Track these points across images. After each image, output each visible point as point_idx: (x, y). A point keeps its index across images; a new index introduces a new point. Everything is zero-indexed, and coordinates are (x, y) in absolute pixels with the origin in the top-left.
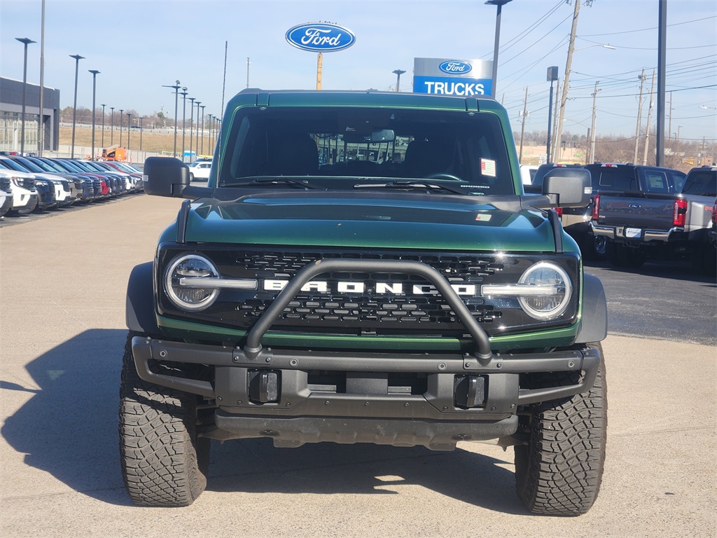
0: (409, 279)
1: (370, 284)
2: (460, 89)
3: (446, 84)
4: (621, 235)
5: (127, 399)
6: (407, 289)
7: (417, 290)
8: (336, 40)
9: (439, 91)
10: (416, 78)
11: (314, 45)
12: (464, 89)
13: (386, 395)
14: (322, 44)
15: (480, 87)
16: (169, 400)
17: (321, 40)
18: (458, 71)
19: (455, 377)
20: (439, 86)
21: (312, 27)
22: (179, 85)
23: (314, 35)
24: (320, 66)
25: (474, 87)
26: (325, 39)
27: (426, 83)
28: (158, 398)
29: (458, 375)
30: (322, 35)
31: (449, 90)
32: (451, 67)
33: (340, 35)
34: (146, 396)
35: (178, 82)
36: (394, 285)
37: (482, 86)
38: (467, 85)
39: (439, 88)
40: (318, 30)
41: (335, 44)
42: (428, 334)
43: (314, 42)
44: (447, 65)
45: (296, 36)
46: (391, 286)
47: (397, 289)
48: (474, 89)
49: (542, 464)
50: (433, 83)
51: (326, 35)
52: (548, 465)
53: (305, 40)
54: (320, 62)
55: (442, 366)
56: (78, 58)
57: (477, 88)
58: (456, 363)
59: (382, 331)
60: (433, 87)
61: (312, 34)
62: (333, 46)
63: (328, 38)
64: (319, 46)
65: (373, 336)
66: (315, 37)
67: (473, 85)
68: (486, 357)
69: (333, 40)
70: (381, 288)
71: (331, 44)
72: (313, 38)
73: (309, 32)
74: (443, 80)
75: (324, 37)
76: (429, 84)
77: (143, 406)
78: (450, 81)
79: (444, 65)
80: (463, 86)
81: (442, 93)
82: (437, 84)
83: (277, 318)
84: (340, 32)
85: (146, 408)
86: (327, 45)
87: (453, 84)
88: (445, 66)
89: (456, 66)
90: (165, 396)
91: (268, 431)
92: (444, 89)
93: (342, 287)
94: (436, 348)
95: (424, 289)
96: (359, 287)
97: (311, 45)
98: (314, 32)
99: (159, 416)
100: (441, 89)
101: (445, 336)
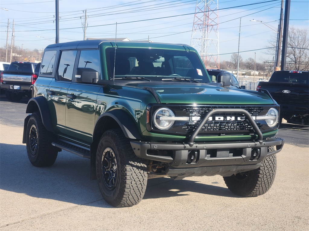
0: (236, 115)
1: (225, 117)
4: (11, 88)
5: (127, 165)
6: (236, 118)
7: (239, 119)
13: (228, 157)
16: (142, 165)
19: (252, 149)
28: (139, 164)
29: (252, 148)
34: (134, 164)
36: (232, 117)
42: (240, 134)
46: (231, 117)
47: (233, 118)
49: (259, 179)
52: (261, 179)
55: (249, 145)
58: (252, 144)
59: (227, 134)
65: (224, 136)
68: (261, 141)
70: (228, 118)
77: (133, 168)
83: (200, 131)
85: (135, 168)
90: (141, 163)
91: (181, 174)
93: (217, 118)
94: (244, 139)
95: (241, 118)
96: (222, 118)
99: (139, 171)
101: (244, 135)
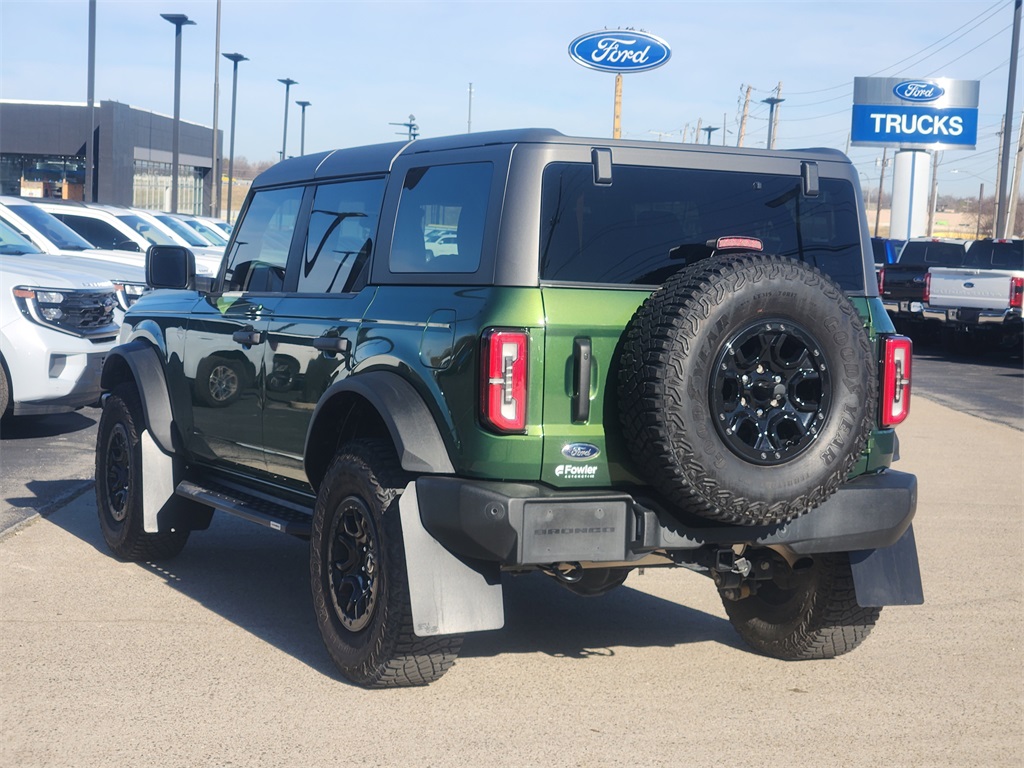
2: (926, 125)
3: (905, 117)
8: (643, 55)
9: (893, 128)
10: (856, 109)
11: (610, 63)
12: (932, 125)
14: (623, 60)
15: (956, 122)
17: (620, 55)
18: (923, 96)
20: (893, 120)
21: (608, 37)
22: (413, 122)
23: (610, 48)
24: (618, 94)
25: (948, 120)
26: (627, 54)
27: (873, 116)
30: (622, 47)
31: (909, 126)
32: (913, 91)
33: (648, 48)
35: (412, 118)
37: (960, 120)
38: (937, 118)
39: (893, 124)
40: (617, 41)
41: (642, 62)
43: (611, 58)
44: (906, 87)
45: (584, 48)
48: (947, 124)
50: (883, 116)
51: (629, 48)
53: (597, 55)
54: (619, 88)
56: (288, 82)
57: (952, 123)
60: (883, 122)
61: (608, 46)
62: (638, 64)
63: (632, 52)
64: (618, 64)
66: (611, 51)
67: (945, 118)
69: (638, 57)
71: (635, 61)
72: (610, 52)
73: (603, 44)
74: (900, 111)
75: (626, 51)
76: (878, 117)
78: (910, 113)
79: (901, 89)
80: (930, 120)
81: (898, 131)
82: (890, 117)
84: (649, 44)
86: (629, 62)
87: (915, 117)
88: (903, 89)
89: (920, 89)
92: (900, 124)
97: (605, 62)
98: (610, 43)
100: (896, 124)
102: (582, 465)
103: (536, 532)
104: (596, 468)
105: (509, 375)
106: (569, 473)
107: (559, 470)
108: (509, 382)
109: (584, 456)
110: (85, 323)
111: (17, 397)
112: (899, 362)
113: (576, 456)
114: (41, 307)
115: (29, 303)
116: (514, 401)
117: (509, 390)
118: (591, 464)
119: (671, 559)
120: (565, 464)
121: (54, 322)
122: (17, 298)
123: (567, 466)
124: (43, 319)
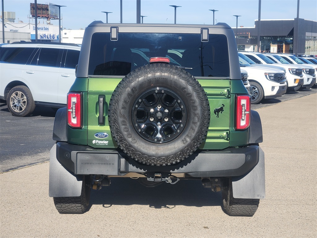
102: (102, 140)
103: (82, 163)
104: (108, 142)
105: (74, 108)
106: (98, 143)
107: (94, 142)
108: (74, 111)
109: (102, 137)
110: (279, 80)
111: (265, 95)
112: (244, 105)
113: (99, 137)
114: (270, 77)
115: (268, 76)
116: (76, 117)
117: (74, 113)
118: (106, 140)
119: (146, 176)
120: (96, 139)
121: (272, 80)
122: (265, 75)
123: (97, 141)
124: (270, 79)
